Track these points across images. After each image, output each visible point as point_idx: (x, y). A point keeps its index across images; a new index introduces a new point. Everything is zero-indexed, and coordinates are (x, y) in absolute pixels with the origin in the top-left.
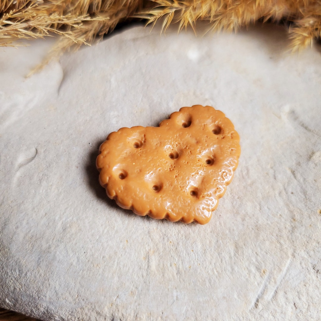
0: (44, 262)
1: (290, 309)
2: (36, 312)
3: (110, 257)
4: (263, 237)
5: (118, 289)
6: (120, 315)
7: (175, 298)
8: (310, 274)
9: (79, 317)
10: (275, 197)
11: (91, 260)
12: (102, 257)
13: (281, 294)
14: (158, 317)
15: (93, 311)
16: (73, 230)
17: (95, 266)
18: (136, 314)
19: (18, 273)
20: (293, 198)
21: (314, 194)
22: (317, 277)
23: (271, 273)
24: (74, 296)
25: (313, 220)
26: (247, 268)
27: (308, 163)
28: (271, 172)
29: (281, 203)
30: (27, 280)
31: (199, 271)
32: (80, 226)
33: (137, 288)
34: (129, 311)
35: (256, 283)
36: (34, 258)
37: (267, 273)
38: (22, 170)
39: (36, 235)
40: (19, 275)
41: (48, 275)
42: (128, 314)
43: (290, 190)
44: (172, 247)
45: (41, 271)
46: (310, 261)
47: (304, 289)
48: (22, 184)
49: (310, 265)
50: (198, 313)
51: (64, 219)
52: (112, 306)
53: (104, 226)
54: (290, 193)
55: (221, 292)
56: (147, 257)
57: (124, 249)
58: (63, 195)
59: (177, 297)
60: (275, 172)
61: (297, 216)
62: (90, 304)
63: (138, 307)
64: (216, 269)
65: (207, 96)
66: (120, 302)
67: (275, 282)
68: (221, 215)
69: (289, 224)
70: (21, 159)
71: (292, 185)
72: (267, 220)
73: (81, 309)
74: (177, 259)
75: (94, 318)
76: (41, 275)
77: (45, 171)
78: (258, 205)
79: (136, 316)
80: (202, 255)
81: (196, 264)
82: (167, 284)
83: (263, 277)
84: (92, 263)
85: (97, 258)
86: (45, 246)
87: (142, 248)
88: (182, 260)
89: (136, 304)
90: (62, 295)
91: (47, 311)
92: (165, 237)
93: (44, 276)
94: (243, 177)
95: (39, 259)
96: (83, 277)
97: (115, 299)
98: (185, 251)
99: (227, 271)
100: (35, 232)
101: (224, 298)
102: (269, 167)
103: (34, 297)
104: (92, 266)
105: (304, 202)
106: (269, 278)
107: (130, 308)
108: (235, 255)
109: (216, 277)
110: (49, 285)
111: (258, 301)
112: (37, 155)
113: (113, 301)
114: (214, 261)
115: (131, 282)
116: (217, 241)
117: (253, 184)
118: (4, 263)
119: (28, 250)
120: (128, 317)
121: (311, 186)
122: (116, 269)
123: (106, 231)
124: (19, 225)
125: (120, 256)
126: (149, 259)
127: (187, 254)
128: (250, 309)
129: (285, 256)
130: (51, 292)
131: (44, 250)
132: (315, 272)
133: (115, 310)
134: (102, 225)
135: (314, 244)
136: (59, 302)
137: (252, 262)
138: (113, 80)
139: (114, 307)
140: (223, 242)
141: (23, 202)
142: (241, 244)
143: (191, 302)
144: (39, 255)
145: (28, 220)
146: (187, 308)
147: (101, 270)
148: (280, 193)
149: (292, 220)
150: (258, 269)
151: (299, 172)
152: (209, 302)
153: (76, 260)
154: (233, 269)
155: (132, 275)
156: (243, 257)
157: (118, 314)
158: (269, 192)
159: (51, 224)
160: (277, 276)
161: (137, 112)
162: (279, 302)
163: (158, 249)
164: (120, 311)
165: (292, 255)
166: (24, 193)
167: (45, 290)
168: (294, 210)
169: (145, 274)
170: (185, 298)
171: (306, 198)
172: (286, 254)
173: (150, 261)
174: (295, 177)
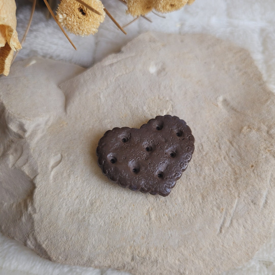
0: (82, 228)
1: (241, 230)
2: (81, 261)
3: (125, 217)
4: (218, 187)
5: (133, 236)
6: (137, 252)
7: (170, 235)
8: (250, 206)
9: (111, 259)
10: (222, 161)
11: (113, 221)
12: (120, 218)
13: (235, 221)
14: (161, 250)
15: (119, 253)
16: (98, 204)
17: (116, 224)
18: (147, 250)
19: (65, 239)
20: (233, 160)
21: (246, 155)
22: (255, 207)
23: (227, 209)
24: (106, 246)
25: (248, 172)
26: (212, 209)
27: (239, 135)
28: (217, 144)
29: (227, 164)
30: (72, 242)
31: (182, 216)
32: (102, 200)
33: (145, 233)
34: (142, 248)
35: (218, 217)
36: (75, 227)
37: (224, 210)
38: (55, 170)
39: (74, 211)
40: (66, 239)
41: (86, 236)
42: (142, 251)
43: (231, 155)
44: (163, 204)
45: (81, 234)
46: (249, 198)
47: (248, 216)
48: (56, 180)
49: (250, 201)
50: (186, 242)
51: (90, 198)
52: (131, 248)
53: (117, 198)
54: (231, 157)
55: (198, 227)
56: (148, 213)
57: (133, 210)
58: (86, 182)
59: (171, 235)
60: (219, 144)
61: (238, 171)
62: (117, 249)
63: (148, 245)
64: (192, 213)
65: (167, 99)
66: (136, 245)
67: (230, 215)
68: (190, 178)
69: (233, 177)
70: (52, 162)
71: (231, 151)
72: (219, 176)
73: (111, 254)
74: (167, 211)
75: (121, 257)
76: (81, 237)
77: (71, 168)
78: (212, 168)
79: (148, 250)
80: (182, 205)
81: (179, 212)
82: (163, 227)
83: (222, 213)
84: (114, 223)
85: (117, 219)
86: (81, 218)
87: (144, 208)
88: (170, 211)
89: (146, 243)
90: (98, 247)
91: (89, 259)
92: (157, 198)
93: (84, 237)
94: (200, 151)
95: (79, 227)
96: (110, 233)
97: (132, 243)
98: (171, 205)
99: (199, 213)
100: (73, 210)
101: (200, 230)
102: (215, 141)
103: (79, 252)
104: (114, 225)
105: (240, 162)
106: (226, 213)
107: (143, 247)
108: (202, 202)
109: (193, 218)
110: (88, 242)
111: (221, 228)
112: (63, 159)
113: (131, 244)
114: (190, 208)
115: (141, 231)
116: (190, 195)
117: (207, 154)
118: (55, 234)
119: (70, 223)
120: (142, 253)
121: (244, 150)
122: (130, 224)
123: (119, 201)
124: (61, 207)
125: (131, 215)
126: (149, 213)
127: (173, 206)
128: (217, 234)
129: (233, 197)
130: (90, 246)
131: (81, 220)
132: (253, 204)
133: (133, 250)
134: (115, 198)
135: (251, 187)
136: (96, 252)
137: (214, 204)
138: (101, 96)
139: (133, 248)
140: (194, 195)
141: (60, 191)
142: (205, 194)
143: (180, 236)
144: (78, 224)
145: (66, 203)
146: (178, 240)
147: (120, 226)
148: (225, 158)
149: (235, 174)
150: (218, 208)
151: (235, 142)
152: (191, 234)
153: (103, 223)
154: (203, 211)
155: (141, 226)
156: (208, 202)
157: (136, 253)
158: (217, 158)
159: (82, 203)
160: (231, 211)
161: (122, 117)
162: (234, 226)
163: (154, 207)
164: (137, 250)
165: (238, 196)
166: (59, 185)
167: (86, 246)
168: (235, 167)
169: (149, 224)
170: (176, 234)
171: (241, 158)
172: (234, 196)
173: (151, 215)
174: (233, 146)
